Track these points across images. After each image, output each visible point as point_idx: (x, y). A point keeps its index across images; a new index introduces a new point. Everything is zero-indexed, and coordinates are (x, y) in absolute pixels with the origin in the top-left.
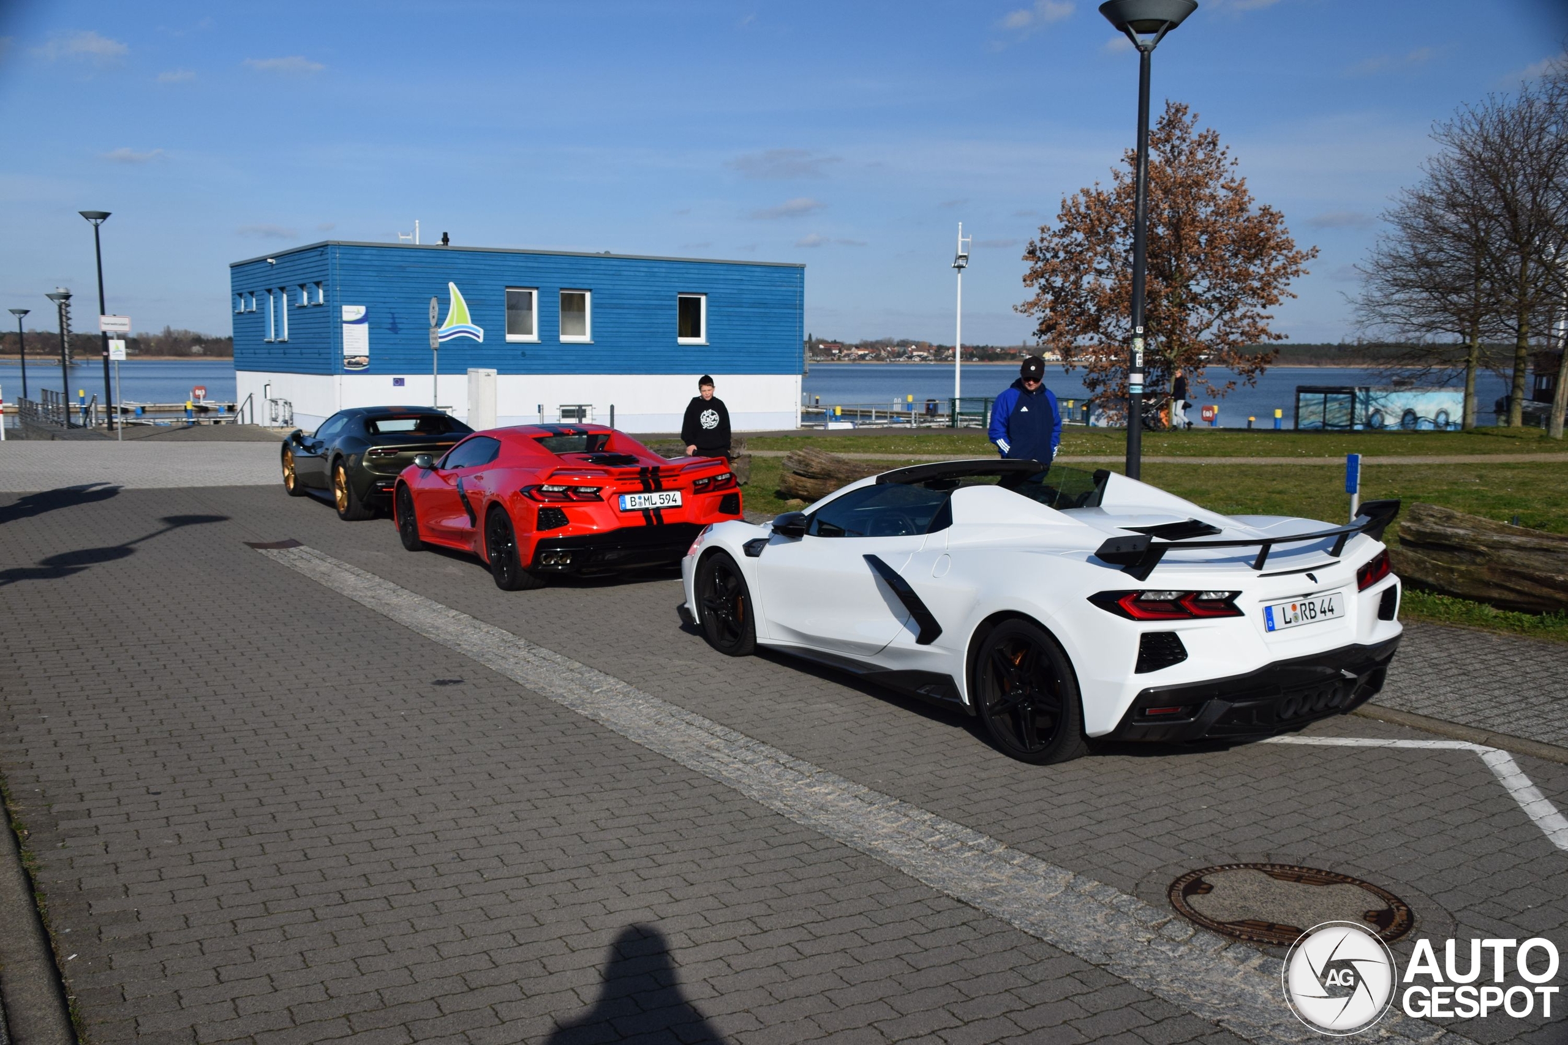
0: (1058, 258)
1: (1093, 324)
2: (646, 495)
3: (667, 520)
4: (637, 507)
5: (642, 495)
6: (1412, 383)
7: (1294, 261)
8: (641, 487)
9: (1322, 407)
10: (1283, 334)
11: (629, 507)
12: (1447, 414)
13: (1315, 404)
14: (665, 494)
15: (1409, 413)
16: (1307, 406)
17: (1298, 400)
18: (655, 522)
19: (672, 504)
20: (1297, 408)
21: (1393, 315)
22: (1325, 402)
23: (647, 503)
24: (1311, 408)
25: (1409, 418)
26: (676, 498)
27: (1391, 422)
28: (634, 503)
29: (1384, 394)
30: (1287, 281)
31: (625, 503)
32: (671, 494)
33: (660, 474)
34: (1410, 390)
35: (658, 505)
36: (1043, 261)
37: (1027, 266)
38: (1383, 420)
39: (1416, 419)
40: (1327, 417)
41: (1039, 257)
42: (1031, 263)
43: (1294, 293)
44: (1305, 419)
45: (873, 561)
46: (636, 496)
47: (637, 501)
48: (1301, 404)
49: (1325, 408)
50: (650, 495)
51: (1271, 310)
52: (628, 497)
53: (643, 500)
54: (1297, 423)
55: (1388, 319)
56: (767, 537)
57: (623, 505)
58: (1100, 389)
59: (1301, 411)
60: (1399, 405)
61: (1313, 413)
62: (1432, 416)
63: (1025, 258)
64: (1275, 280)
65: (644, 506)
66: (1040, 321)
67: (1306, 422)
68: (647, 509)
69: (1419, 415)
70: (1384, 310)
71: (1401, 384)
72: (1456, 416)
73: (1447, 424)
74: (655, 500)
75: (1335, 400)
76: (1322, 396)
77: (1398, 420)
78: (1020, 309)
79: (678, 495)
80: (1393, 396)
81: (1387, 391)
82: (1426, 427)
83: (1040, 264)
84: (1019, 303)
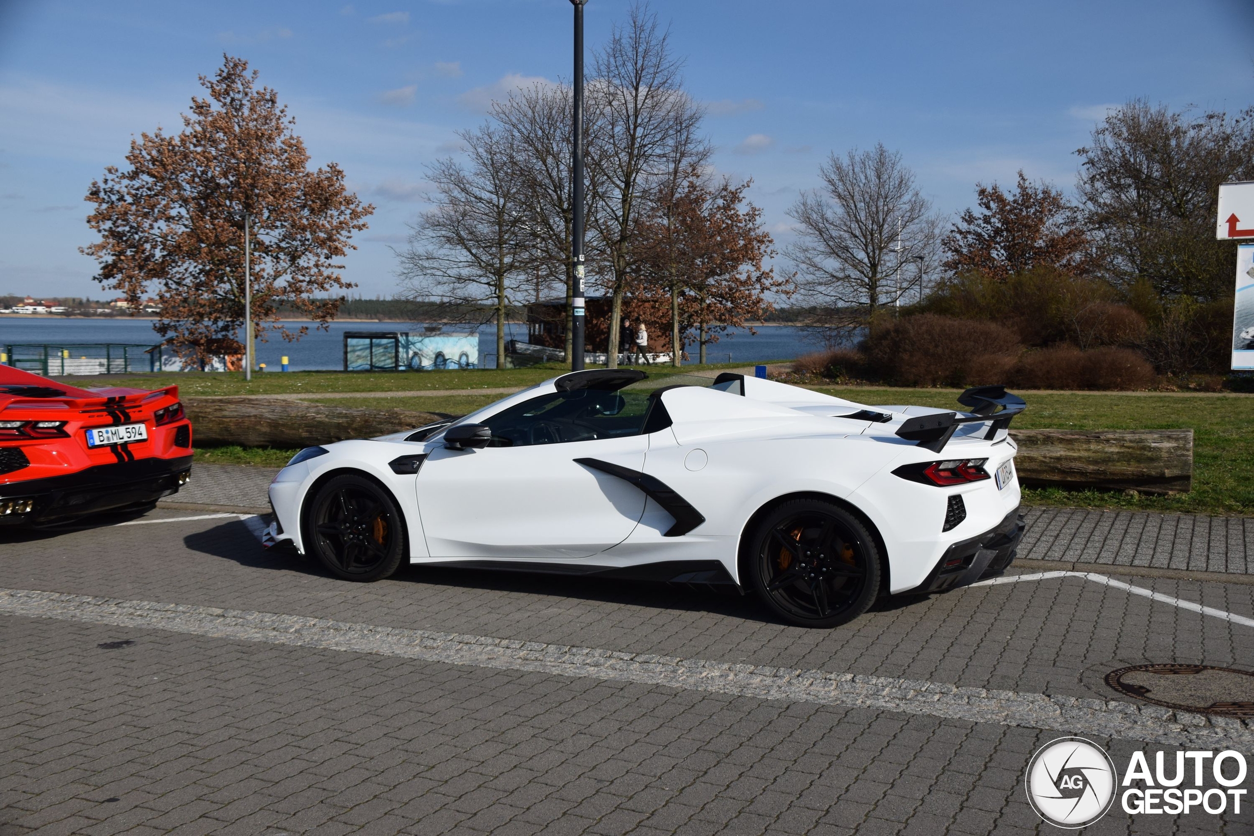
0: (125, 201)
1: (160, 271)
2: (113, 429)
3: (138, 455)
4: (105, 442)
5: (109, 429)
6: (439, 329)
7: (355, 215)
8: (110, 419)
9: (368, 351)
10: (353, 283)
11: (97, 443)
12: (467, 356)
13: (360, 350)
14: (131, 426)
15: (439, 355)
16: (354, 351)
17: (346, 346)
18: (126, 458)
19: (138, 437)
20: (346, 353)
21: (433, 268)
22: (371, 346)
23: (115, 437)
24: (358, 353)
25: (440, 359)
26: (140, 431)
27: (427, 363)
28: (102, 438)
29: (420, 339)
30: (349, 235)
31: (92, 438)
32: (137, 426)
33: (126, 405)
34: (439, 335)
35: (126, 439)
36: (108, 202)
37: (91, 208)
38: (421, 362)
39: (445, 360)
40: (374, 360)
41: (104, 199)
42: (96, 205)
43: (355, 245)
44: (353, 362)
45: (588, 463)
46: (103, 430)
47: (105, 435)
48: (349, 349)
49: (371, 352)
50: (116, 428)
51: (336, 260)
52: (95, 432)
53: (110, 435)
54: (346, 366)
55: (429, 271)
56: (422, 453)
57: (92, 441)
58: (171, 334)
59: (349, 356)
60: (431, 348)
61: (359, 357)
62: (456, 358)
63: (88, 199)
64: (338, 233)
65: (112, 441)
66: (102, 265)
67: (355, 365)
68: (116, 443)
69: (447, 357)
70: (426, 264)
71: (432, 331)
72: (474, 358)
73: (468, 364)
74: (122, 434)
75: (379, 345)
76: (367, 341)
77: (431, 362)
78: (86, 251)
79: (142, 428)
80: (427, 340)
81: (421, 335)
82: (452, 366)
83: (104, 206)
84: (85, 245)
